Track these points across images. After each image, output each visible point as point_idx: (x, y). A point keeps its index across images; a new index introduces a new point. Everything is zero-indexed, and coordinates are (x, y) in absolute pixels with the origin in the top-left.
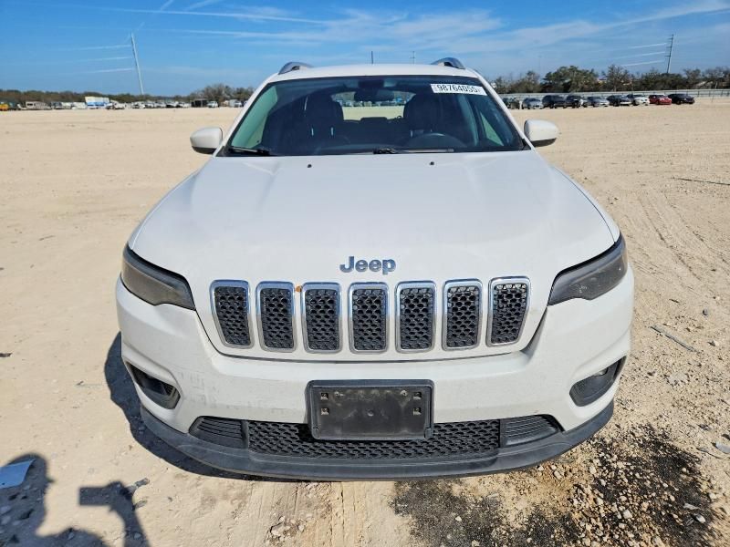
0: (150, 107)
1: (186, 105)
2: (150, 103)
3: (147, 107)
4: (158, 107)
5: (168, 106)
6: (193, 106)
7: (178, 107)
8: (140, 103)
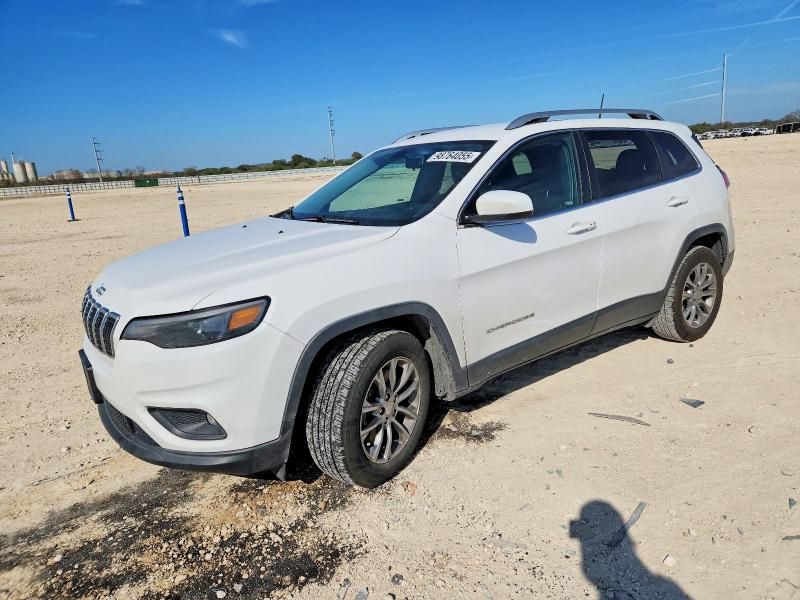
0: (721, 137)
1: (768, 132)
2: (723, 132)
3: (716, 137)
4: (731, 136)
5: (744, 135)
6: (779, 132)
7: (756, 134)
8: (709, 133)
